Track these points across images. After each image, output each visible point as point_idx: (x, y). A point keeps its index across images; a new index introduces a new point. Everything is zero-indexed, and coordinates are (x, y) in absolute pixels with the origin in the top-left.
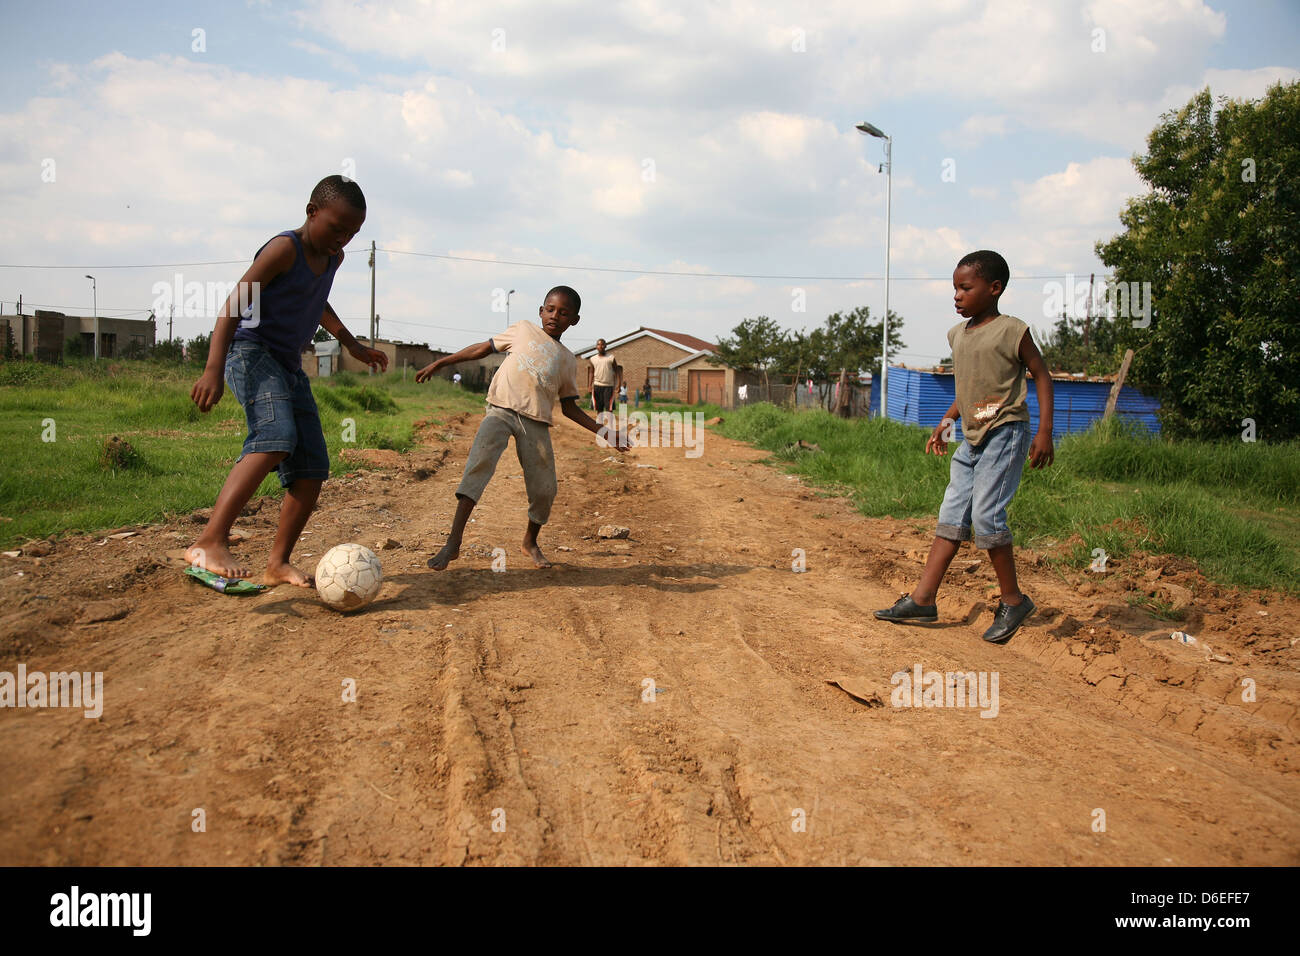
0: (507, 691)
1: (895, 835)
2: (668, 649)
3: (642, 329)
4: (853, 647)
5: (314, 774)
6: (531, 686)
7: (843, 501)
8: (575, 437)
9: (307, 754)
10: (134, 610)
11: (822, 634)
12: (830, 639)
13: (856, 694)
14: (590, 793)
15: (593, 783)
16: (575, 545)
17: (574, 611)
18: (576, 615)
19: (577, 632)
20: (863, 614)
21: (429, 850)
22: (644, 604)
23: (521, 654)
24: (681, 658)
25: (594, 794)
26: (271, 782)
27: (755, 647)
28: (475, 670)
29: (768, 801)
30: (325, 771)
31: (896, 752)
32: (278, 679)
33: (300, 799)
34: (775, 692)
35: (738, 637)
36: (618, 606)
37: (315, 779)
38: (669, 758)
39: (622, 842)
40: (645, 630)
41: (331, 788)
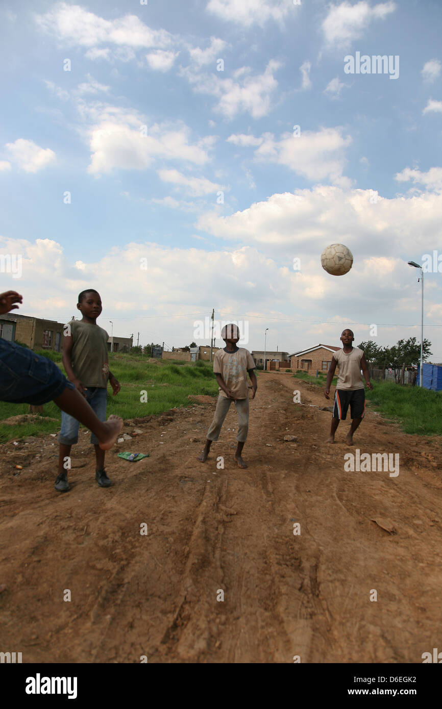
0: (225, 516)
1: (386, 612)
2: (302, 499)
3: (320, 345)
4: (387, 502)
5: (133, 550)
6: (237, 514)
7: (397, 425)
9: (133, 540)
10: (88, 464)
11: (374, 494)
12: (377, 497)
13: (384, 528)
14: (248, 572)
15: (251, 568)
16: (274, 444)
17: (264, 478)
18: (265, 479)
19: (263, 488)
20: (396, 485)
21: (171, 595)
22: (296, 475)
23: (236, 497)
24: (307, 503)
25: (250, 573)
26: (113, 553)
27: (341, 499)
28: (214, 504)
29: (328, 586)
30: (138, 549)
31: (397, 562)
32: (133, 501)
33: (124, 562)
34: (346, 524)
35: (334, 494)
36: (283, 476)
37: (133, 552)
38: (288, 557)
39: (257, 600)
40: (293, 488)
41: (137, 558)
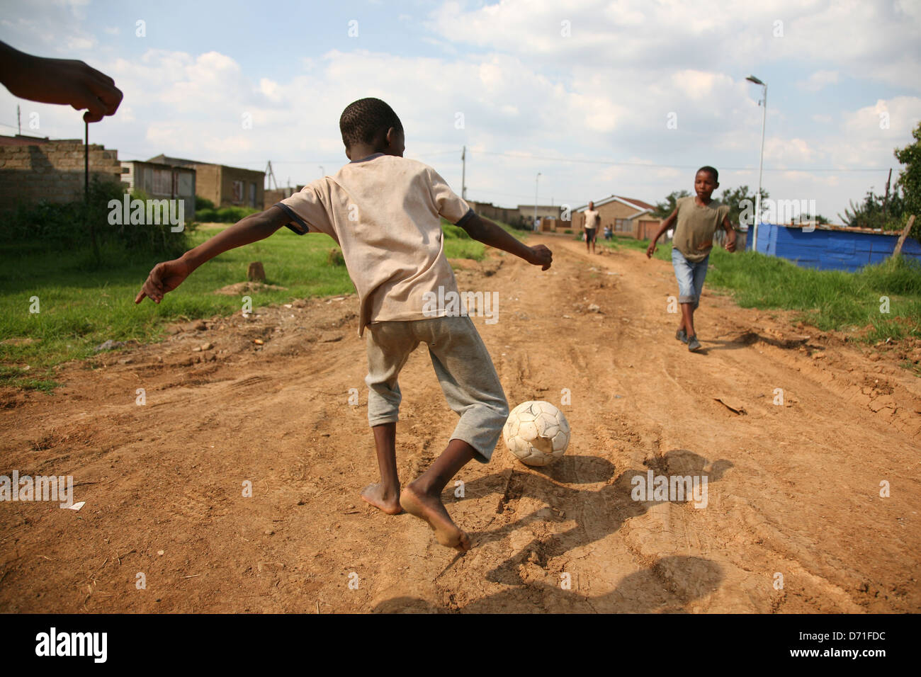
0: (534, 391)
1: (750, 485)
2: (624, 375)
3: (613, 196)
4: (731, 380)
5: (434, 426)
6: (548, 389)
7: (728, 298)
8: (573, 256)
9: (430, 415)
10: (345, 337)
11: (712, 372)
12: (717, 375)
13: (731, 407)
14: (578, 447)
15: (580, 443)
16: (572, 315)
17: (572, 351)
18: (573, 353)
19: (573, 362)
20: (738, 363)
21: (492, 469)
22: (611, 349)
23: (541, 372)
24: (632, 380)
25: (581, 448)
26: (413, 427)
27: (673, 377)
28: (517, 379)
29: (678, 460)
30: (440, 424)
31: (754, 440)
32: (415, 376)
33: (428, 437)
34: (684, 402)
35: (664, 370)
36: (596, 350)
37: (435, 427)
38: (623, 433)
39: (596, 475)
40: (611, 363)
41: (443, 433)
